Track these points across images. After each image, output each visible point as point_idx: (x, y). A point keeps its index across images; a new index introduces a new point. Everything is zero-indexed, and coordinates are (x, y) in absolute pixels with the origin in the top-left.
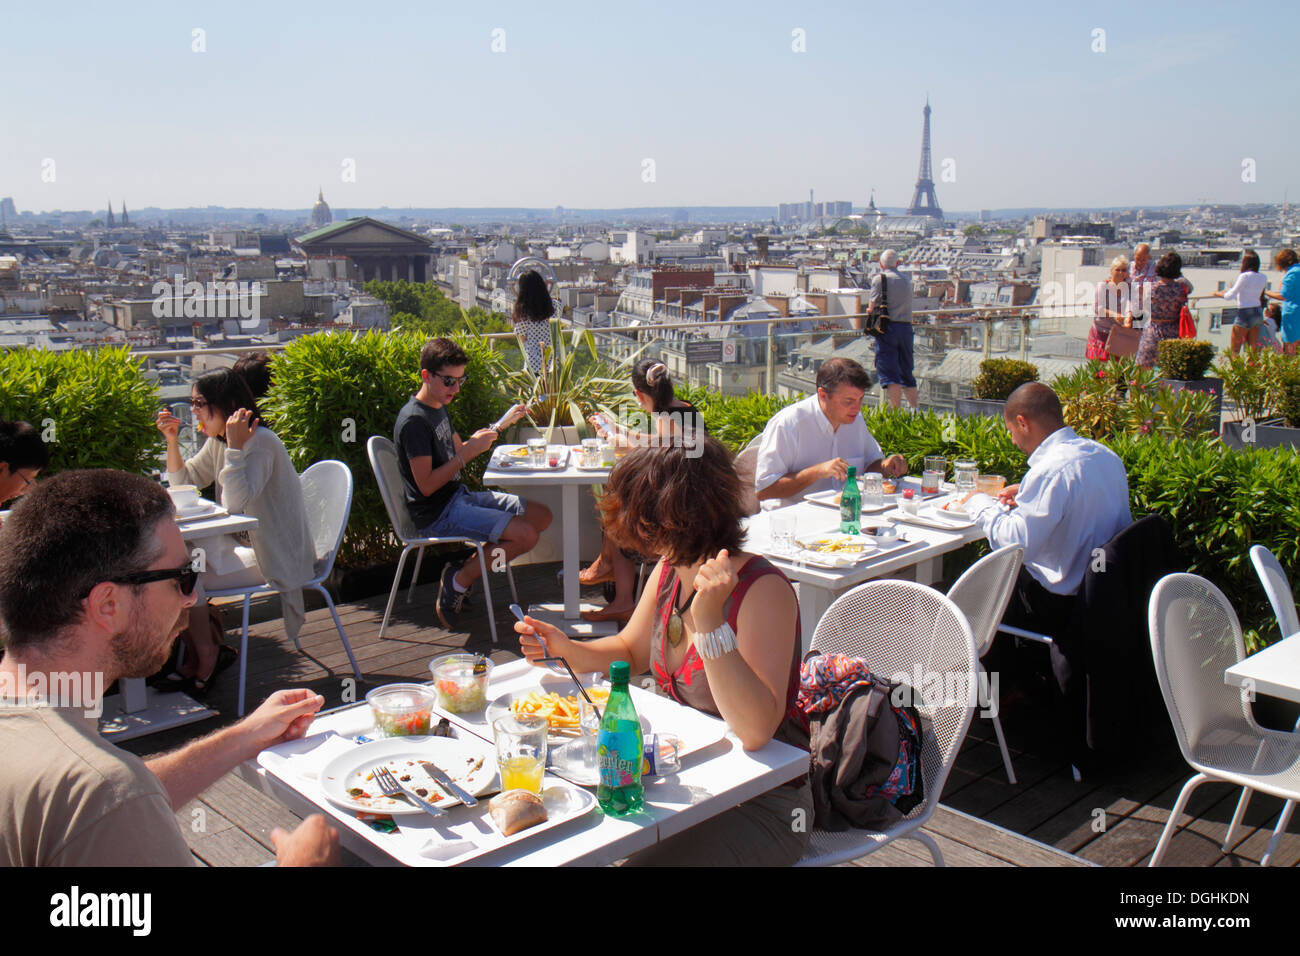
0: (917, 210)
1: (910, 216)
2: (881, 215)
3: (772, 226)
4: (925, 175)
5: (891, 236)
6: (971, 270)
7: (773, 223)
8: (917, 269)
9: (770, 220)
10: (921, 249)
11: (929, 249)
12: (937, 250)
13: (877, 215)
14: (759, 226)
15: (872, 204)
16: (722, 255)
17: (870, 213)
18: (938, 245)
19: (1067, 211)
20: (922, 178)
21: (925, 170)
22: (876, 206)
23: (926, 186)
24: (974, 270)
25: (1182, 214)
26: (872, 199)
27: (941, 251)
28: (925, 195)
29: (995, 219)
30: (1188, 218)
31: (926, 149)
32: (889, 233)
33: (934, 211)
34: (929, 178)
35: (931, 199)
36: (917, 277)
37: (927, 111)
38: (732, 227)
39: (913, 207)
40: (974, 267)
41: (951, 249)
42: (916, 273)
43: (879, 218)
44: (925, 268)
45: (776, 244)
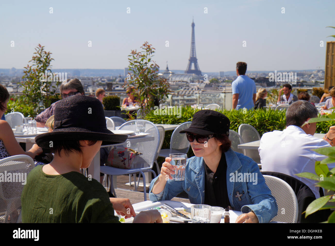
0: (189, 71)
1: (186, 74)
2: (172, 73)
3: (120, 78)
4: (193, 55)
5: (175, 83)
6: (207, 98)
7: (120, 77)
8: (182, 98)
9: (119, 75)
10: (185, 89)
11: (188, 89)
12: (192, 89)
13: (170, 73)
14: (114, 78)
15: (167, 68)
16: (89, 91)
17: (166, 72)
18: (193, 87)
19: (260, 72)
20: (191, 56)
21: (193, 53)
22: (169, 69)
23: (193, 60)
24: (208, 98)
25: (310, 73)
26: (167, 66)
27: (194, 90)
28: (193, 64)
29: (226, 76)
30: (312, 76)
31: (193, 43)
32: (174, 82)
33: (197, 72)
34: (195, 56)
35: (196, 66)
36: (182, 101)
37: (193, 25)
38: (101, 79)
39: (187, 70)
40: (208, 97)
41: (198, 89)
42: (181, 100)
43: (171, 74)
44: (186, 98)
45: (119, 87)
